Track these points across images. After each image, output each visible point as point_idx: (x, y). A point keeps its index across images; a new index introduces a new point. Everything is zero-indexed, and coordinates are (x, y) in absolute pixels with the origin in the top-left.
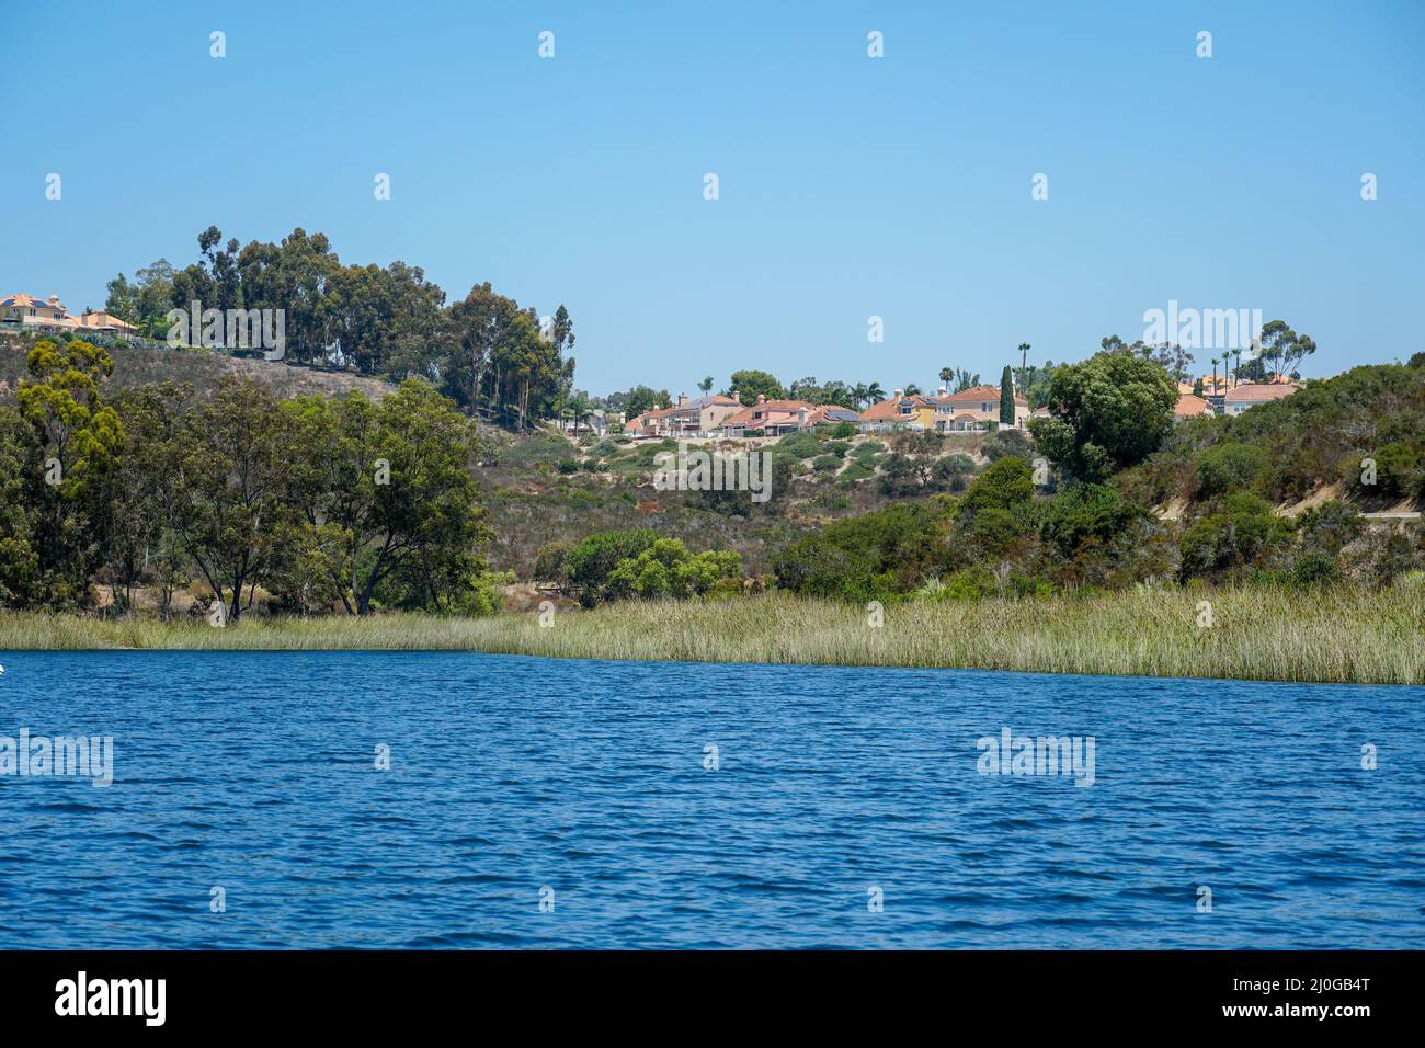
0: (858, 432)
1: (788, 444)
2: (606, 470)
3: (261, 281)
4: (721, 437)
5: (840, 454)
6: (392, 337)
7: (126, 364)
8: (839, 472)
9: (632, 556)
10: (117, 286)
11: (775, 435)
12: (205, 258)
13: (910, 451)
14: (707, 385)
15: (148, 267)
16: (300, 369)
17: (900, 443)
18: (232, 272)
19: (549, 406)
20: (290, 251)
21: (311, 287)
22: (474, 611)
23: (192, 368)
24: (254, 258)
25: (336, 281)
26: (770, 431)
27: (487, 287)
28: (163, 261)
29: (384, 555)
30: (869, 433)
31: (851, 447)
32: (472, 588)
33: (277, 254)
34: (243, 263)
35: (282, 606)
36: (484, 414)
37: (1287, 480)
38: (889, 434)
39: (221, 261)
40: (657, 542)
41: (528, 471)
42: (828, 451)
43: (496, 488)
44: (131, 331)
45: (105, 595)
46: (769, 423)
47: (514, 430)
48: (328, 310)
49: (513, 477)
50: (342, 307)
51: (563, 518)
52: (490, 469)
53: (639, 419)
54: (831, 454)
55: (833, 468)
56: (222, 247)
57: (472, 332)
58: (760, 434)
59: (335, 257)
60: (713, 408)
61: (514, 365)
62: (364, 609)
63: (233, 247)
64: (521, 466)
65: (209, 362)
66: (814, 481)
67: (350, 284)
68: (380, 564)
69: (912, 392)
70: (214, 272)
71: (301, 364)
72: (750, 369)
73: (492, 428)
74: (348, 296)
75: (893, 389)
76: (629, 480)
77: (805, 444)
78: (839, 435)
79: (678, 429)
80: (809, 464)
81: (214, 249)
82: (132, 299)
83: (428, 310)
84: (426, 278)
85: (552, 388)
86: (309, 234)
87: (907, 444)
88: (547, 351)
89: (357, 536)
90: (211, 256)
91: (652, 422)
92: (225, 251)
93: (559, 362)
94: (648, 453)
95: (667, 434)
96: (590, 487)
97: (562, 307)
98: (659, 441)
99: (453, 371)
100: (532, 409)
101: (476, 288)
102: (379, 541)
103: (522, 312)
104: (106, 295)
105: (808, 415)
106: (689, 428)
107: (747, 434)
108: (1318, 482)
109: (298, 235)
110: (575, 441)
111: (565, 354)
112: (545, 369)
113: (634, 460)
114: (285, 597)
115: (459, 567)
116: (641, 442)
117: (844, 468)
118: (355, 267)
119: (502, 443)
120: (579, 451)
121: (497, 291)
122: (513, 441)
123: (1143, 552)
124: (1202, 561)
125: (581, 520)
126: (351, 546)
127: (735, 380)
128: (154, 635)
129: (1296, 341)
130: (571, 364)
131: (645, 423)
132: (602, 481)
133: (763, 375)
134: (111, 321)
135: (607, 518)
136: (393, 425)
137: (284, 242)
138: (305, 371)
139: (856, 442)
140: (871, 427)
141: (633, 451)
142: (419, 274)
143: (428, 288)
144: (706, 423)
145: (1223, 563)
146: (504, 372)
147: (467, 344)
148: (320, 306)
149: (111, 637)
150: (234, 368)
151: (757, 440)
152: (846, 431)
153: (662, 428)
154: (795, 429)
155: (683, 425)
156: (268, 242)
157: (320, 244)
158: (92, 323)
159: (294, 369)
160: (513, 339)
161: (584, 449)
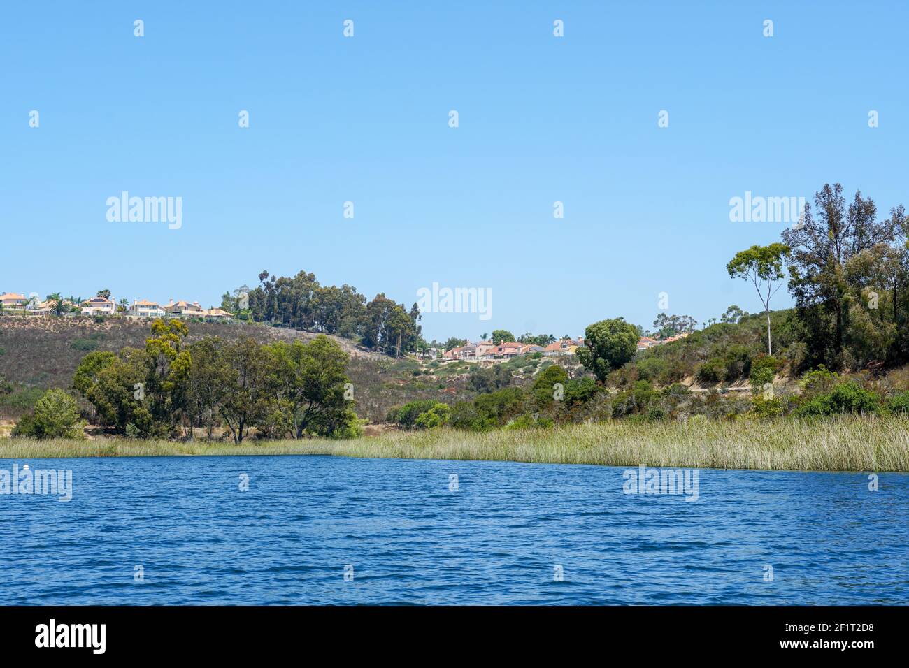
0: (543, 356)
1: (512, 362)
2: (433, 374)
3: (285, 294)
4: (485, 359)
5: (535, 366)
6: (342, 318)
7: (226, 331)
8: (534, 374)
9: (426, 412)
10: (226, 297)
11: (507, 358)
12: (262, 284)
13: (565, 365)
14: (485, 337)
15: (239, 289)
16: (302, 332)
17: (560, 361)
18: (273, 290)
19: (412, 347)
20: (297, 280)
21: (308, 296)
22: (348, 437)
23: (254, 332)
24: (281, 284)
25: (318, 293)
26: (506, 356)
27: (383, 295)
28: (245, 286)
29: (308, 412)
30: (548, 356)
31: (540, 363)
32: (348, 427)
33: (292, 282)
34: (277, 286)
35: (262, 436)
36: (382, 350)
37: (672, 374)
38: (557, 357)
39: (268, 286)
40: (436, 405)
41: (399, 375)
42: (530, 365)
43: (384, 383)
44: (231, 316)
45: (184, 431)
46: (505, 353)
47: (394, 357)
48: (314, 306)
49: (393, 378)
50: (320, 305)
51: (404, 395)
52: (383, 374)
53: (450, 352)
54: (531, 366)
55: (531, 372)
56: (269, 280)
57: (376, 315)
58: (501, 357)
59: (318, 283)
60: (481, 347)
61: (394, 329)
62: (300, 436)
63: (273, 279)
64: (396, 373)
65: (262, 329)
66: (523, 378)
67: (323, 295)
68: (306, 416)
69: (567, 338)
70: (265, 290)
71: (302, 330)
72: (500, 329)
73: (385, 356)
74: (322, 300)
75: (559, 337)
76: (442, 378)
77: (519, 362)
78: (535, 358)
79: (466, 356)
80: (521, 370)
81: (265, 280)
82: (232, 303)
83: (358, 305)
84: (358, 292)
85: (413, 339)
86: (307, 273)
87: (563, 361)
88: (409, 323)
89: (296, 404)
90: (264, 283)
91: (455, 353)
92: (270, 281)
93: (415, 327)
94: (452, 367)
95: (462, 358)
96: (426, 382)
97: (416, 303)
98: (457, 361)
99: (367, 332)
100: (402, 349)
101: (378, 296)
102: (307, 406)
103: (398, 306)
104: (221, 301)
105: (522, 349)
106: (471, 355)
107: (495, 358)
108: (686, 375)
109: (302, 273)
110: (421, 362)
111: (418, 323)
112: (408, 330)
113: (446, 369)
114: (264, 432)
115: (342, 417)
116: (450, 362)
117: (537, 372)
118: (326, 287)
119: (389, 363)
120: (422, 366)
121: (387, 297)
122: (394, 362)
123: (598, 407)
124: (620, 411)
125: (413, 396)
126: (294, 410)
127: (494, 334)
128: (200, 449)
129: (742, 315)
130: (420, 328)
131: (453, 353)
132: (431, 379)
133: (506, 332)
134: (222, 312)
135: (424, 395)
136: (312, 356)
137: (295, 277)
138: (304, 333)
139: (542, 361)
140: (549, 354)
141: (445, 366)
142: (354, 290)
143: (358, 296)
144: (478, 353)
145: (630, 411)
146: (390, 331)
147: (374, 320)
148: (310, 304)
149: (182, 451)
150: (273, 332)
151: (499, 360)
152: (538, 356)
153: (459, 355)
154: (516, 355)
155: (468, 354)
156: (288, 277)
157: (311, 278)
158: (213, 313)
159: (299, 332)
160: (393, 317)
161: (424, 365)
